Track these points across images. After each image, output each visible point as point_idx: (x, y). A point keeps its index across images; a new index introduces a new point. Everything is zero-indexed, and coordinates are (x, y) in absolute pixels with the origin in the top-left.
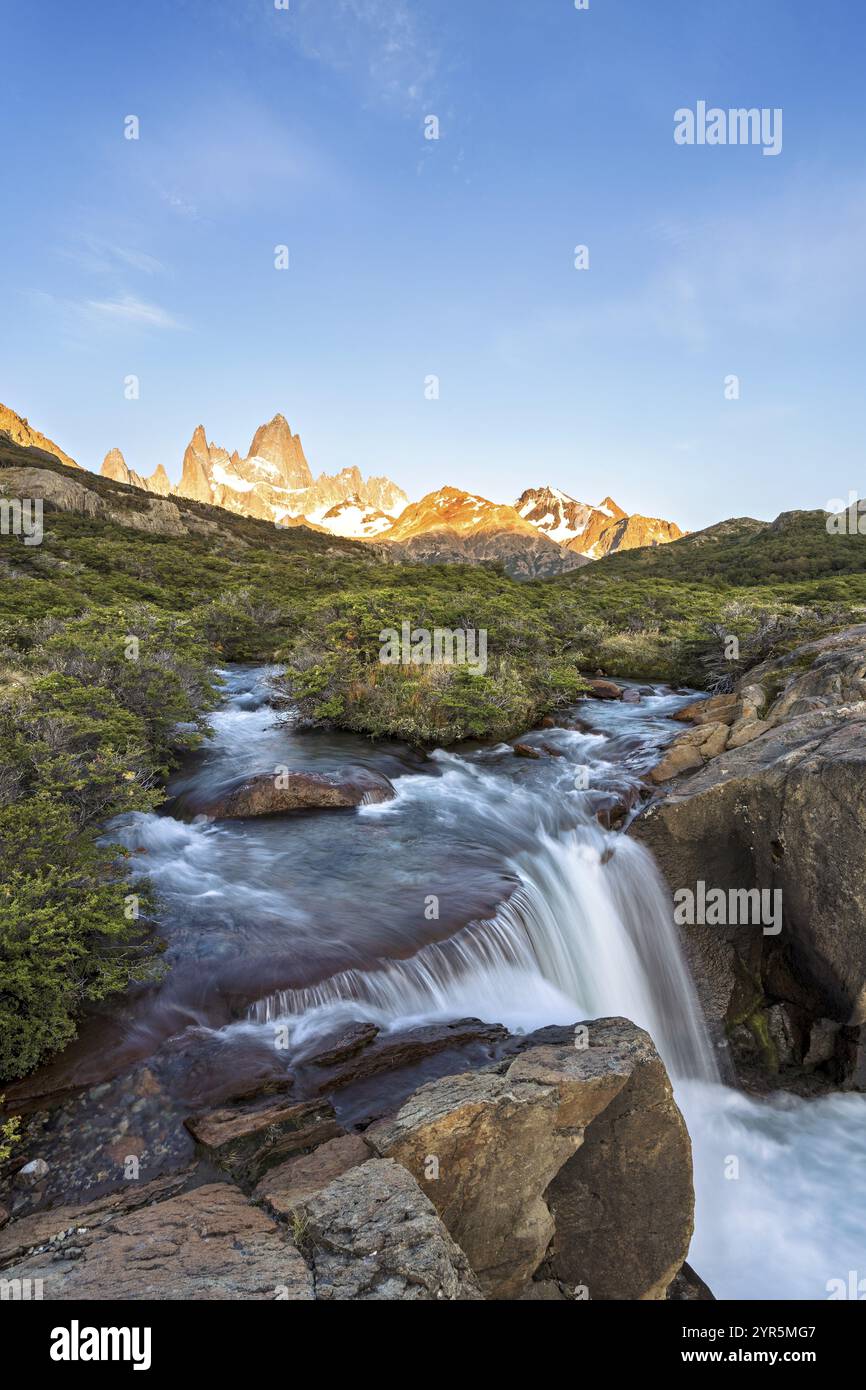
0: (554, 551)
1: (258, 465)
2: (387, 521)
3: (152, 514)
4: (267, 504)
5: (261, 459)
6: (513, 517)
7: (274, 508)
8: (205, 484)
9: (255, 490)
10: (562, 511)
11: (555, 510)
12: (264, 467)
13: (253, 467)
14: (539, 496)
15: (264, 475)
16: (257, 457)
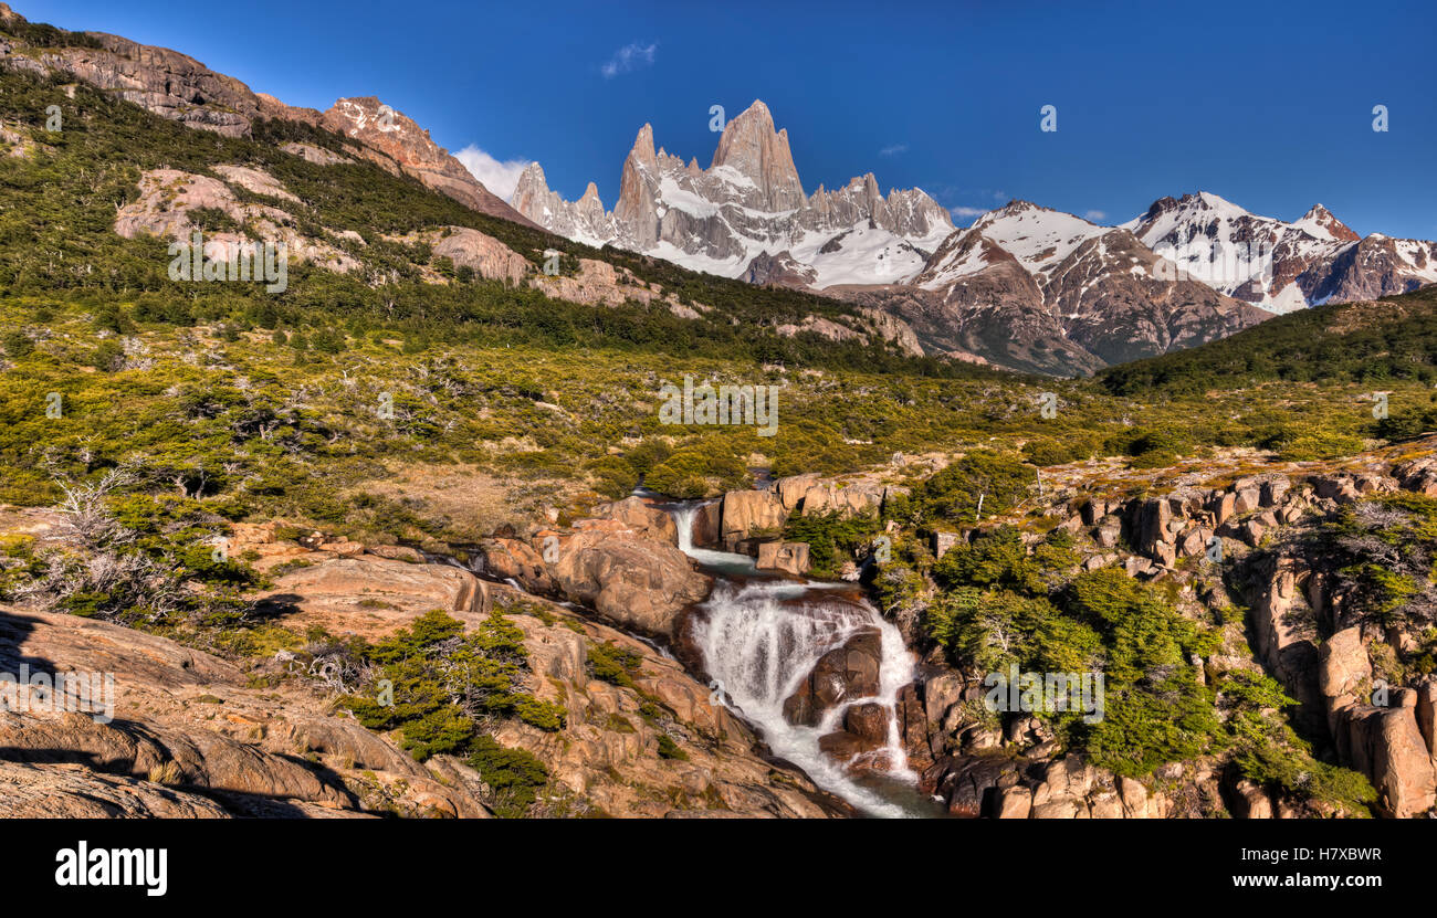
0: (1207, 303)
1: (724, 177)
2: (918, 258)
3: (581, 279)
4: (735, 235)
5: (730, 169)
6: (1131, 247)
7: (744, 241)
8: (650, 208)
9: (720, 215)
10: (1224, 230)
11: (1212, 230)
12: (732, 180)
13: (717, 180)
14: (1183, 208)
15: (733, 191)
16: (725, 167)
